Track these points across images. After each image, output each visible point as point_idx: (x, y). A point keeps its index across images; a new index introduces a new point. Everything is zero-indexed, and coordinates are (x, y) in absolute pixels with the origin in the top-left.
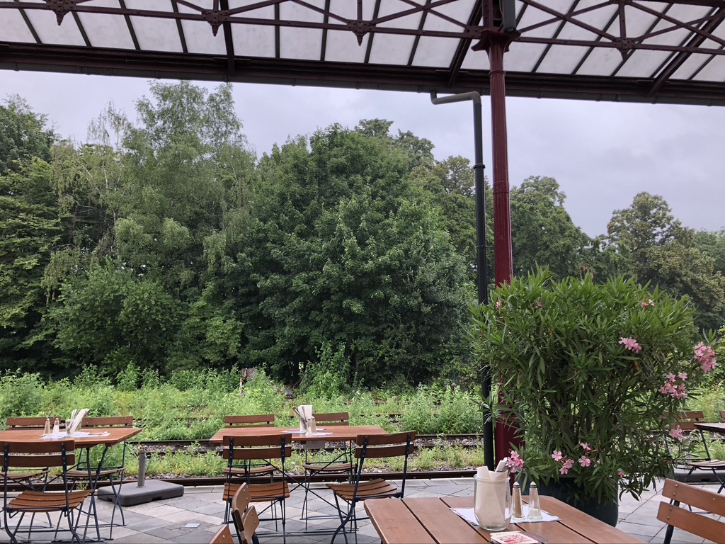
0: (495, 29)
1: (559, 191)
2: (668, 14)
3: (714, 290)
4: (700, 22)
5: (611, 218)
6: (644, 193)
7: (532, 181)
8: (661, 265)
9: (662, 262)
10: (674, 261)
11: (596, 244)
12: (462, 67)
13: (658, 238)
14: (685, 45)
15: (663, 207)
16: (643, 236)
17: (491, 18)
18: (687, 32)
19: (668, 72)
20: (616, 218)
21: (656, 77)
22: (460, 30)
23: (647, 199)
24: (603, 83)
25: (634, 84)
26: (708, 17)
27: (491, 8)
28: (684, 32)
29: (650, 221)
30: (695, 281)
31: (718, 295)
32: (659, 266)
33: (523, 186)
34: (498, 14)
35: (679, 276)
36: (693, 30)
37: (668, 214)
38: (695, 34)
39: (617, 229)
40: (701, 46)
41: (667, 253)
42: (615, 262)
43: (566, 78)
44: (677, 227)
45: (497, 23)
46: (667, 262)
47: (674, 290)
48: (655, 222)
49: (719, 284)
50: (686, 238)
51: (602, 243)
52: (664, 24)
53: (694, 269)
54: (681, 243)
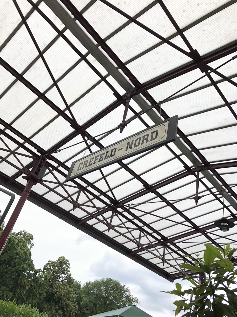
0: (34, 175)
1: (32, 242)
2: (93, 201)
3: (72, 311)
4: (100, 208)
5: (47, 263)
6: (63, 257)
7: (23, 233)
8: (57, 292)
9: (58, 290)
10: (63, 292)
11: (36, 272)
12: (16, 180)
13: (61, 279)
14: (93, 214)
15: (68, 265)
16: (56, 276)
17: (35, 170)
18: (96, 210)
19: (86, 220)
20: (49, 263)
21: (82, 219)
22: (21, 167)
23: (64, 260)
24: (64, 213)
25: (74, 218)
26: (103, 208)
27: (37, 167)
28: (95, 209)
29: (61, 270)
30: (66, 305)
31: (73, 314)
32: (56, 292)
33: (18, 233)
34: (39, 171)
35: (62, 300)
36: (98, 210)
37: (69, 269)
38: (98, 212)
39: (48, 269)
40: (98, 217)
41: (61, 287)
42: (41, 283)
43: (52, 204)
44: (69, 276)
45: (37, 173)
46: (60, 291)
47: (57, 307)
48: (62, 271)
49: (75, 308)
50: (71, 283)
51: (39, 273)
52: (90, 204)
53: (68, 299)
54: (68, 284)
